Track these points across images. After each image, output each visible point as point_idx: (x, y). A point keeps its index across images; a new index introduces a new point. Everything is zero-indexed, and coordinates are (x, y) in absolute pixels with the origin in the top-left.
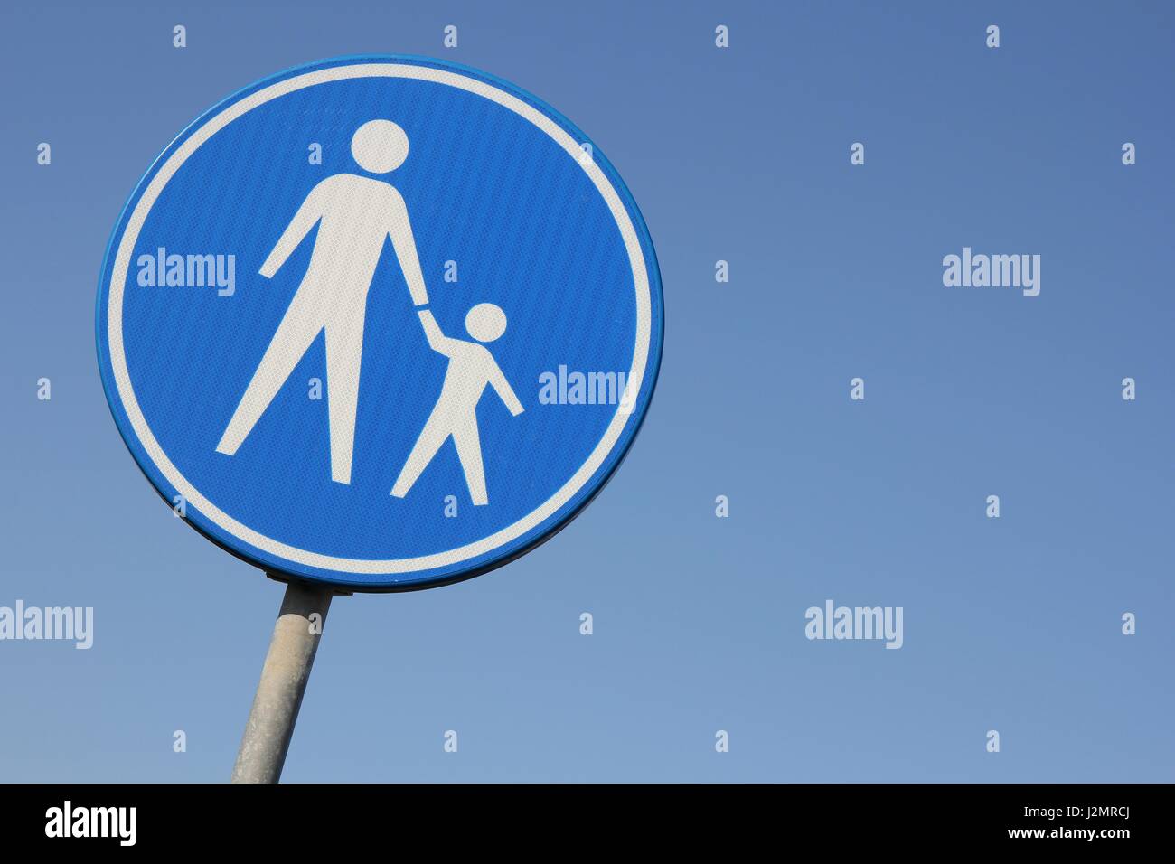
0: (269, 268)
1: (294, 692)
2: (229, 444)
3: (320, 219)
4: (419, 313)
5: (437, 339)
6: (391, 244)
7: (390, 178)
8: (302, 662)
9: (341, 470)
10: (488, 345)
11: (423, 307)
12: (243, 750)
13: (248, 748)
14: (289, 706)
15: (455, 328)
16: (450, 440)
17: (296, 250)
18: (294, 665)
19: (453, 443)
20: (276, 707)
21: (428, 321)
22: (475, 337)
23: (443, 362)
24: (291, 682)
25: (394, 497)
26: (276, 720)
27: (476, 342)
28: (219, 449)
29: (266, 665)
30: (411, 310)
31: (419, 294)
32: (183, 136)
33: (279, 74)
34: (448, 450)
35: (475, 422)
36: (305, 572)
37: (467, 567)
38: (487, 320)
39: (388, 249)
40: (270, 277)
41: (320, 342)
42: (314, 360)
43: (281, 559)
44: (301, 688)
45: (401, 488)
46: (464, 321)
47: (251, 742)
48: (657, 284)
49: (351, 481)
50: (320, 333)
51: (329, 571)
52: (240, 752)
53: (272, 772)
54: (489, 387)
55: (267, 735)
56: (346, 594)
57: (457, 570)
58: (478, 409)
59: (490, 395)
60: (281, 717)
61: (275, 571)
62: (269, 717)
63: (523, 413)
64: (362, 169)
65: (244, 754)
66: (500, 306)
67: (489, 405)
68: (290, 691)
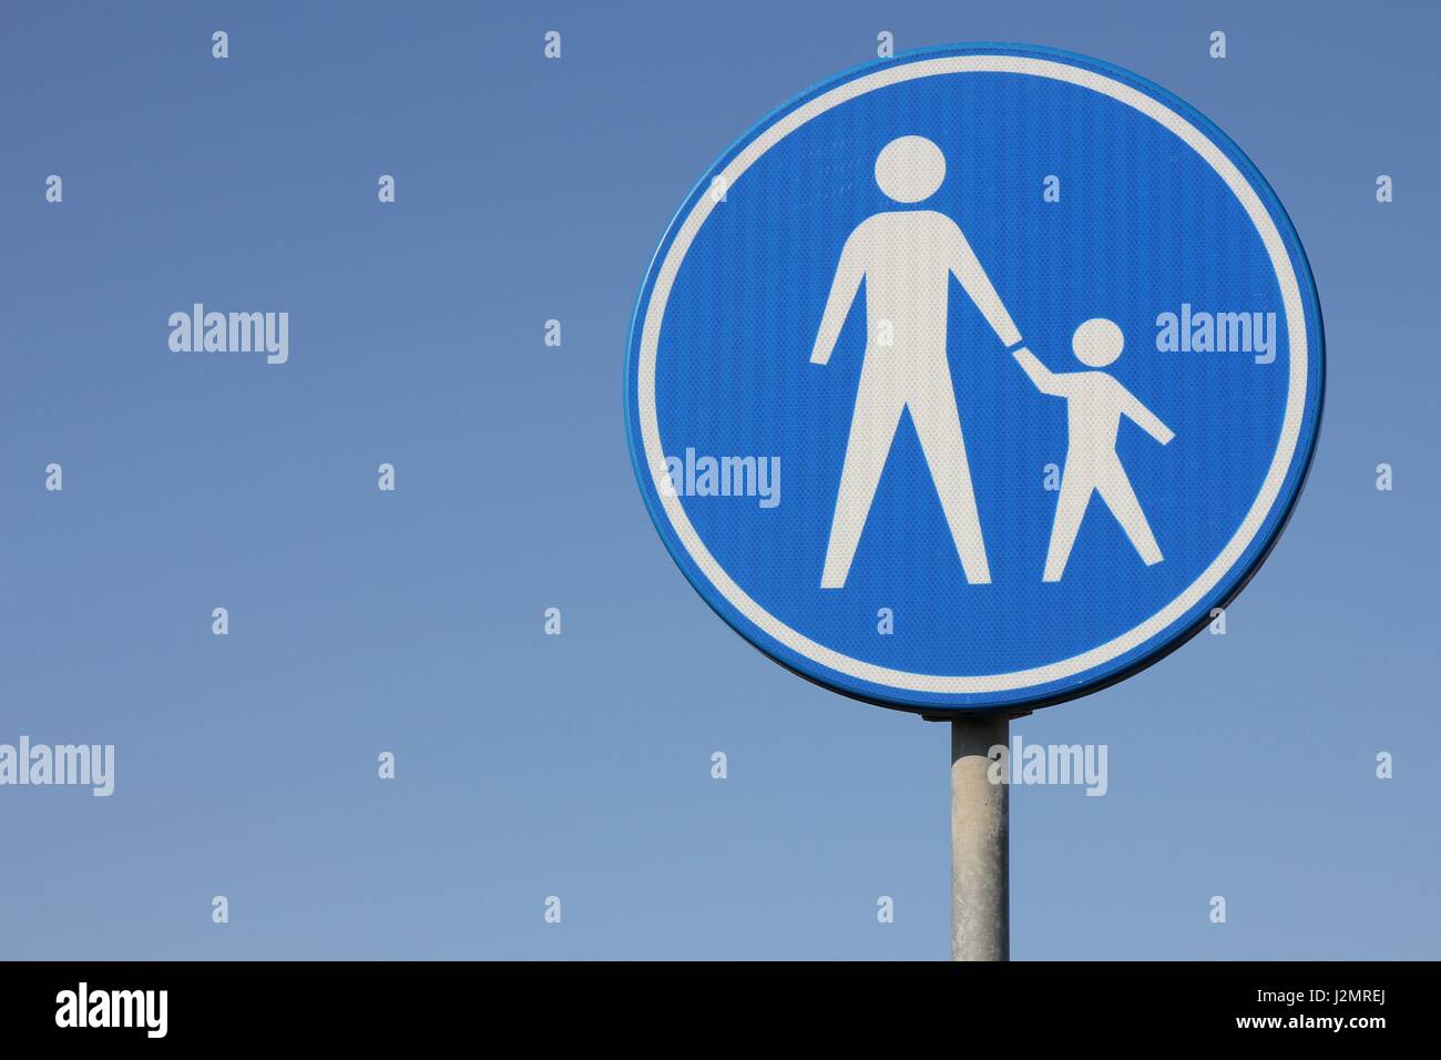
0: (821, 353)
1: (996, 848)
2: (835, 575)
3: (864, 278)
4: (1015, 354)
5: (1046, 381)
6: (957, 282)
7: (933, 203)
8: (996, 810)
9: (976, 568)
10: (1108, 369)
11: (1018, 346)
12: (956, 934)
13: (961, 929)
14: (995, 866)
15: (1065, 362)
16: (1096, 496)
17: (846, 322)
18: (987, 816)
19: (1100, 498)
20: (980, 873)
21: (1027, 361)
22: (1090, 364)
23: (1060, 405)
24: (989, 837)
25: (1048, 583)
26: (985, 887)
27: (1093, 369)
28: (823, 586)
29: (954, 826)
30: (1004, 354)
31: (1008, 333)
32: (675, 224)
33: (765, 119)
34: (1097, 509)
35: (1120, 466)
36: (968, 702)
37: (1162, 642)
38: (1099, 339)
39: (955, 287)
40: (825, 363)
41: (906, 422)
42: (906, 447)
43: (934, 694)
44: (1003, 841)
45: (1054, 570)
46: (1071, 348)
47: (964, 921)
48: (1292, 235)
49: (992, 578)
50: (903, 413)
51: (997, 693)
52: (954, 936)
53: (998, 951)
54: (1124, 419)
55: (980, 908)
56: (1024, 714)
57: (1150, 649)
58: (1118, 449)
59: (1127, 429)
60: (990, 882)
61: (932, 710)
62: (975, 887)
63: (1174, 439)
64: (898, 203)
65: (958, 937)
66: (1110, 318)
67: (1130, 440)
68: (991, 849)
